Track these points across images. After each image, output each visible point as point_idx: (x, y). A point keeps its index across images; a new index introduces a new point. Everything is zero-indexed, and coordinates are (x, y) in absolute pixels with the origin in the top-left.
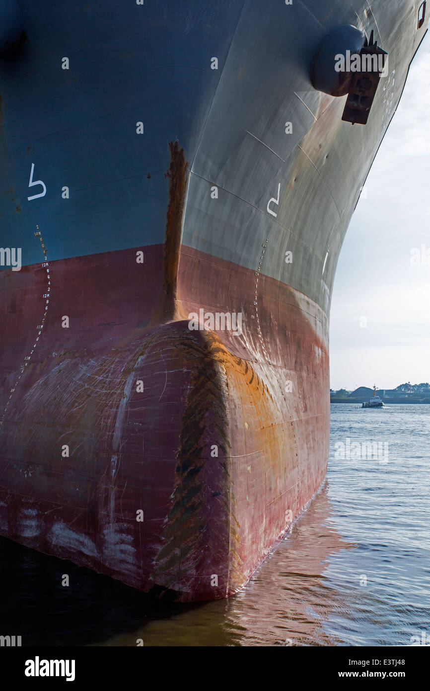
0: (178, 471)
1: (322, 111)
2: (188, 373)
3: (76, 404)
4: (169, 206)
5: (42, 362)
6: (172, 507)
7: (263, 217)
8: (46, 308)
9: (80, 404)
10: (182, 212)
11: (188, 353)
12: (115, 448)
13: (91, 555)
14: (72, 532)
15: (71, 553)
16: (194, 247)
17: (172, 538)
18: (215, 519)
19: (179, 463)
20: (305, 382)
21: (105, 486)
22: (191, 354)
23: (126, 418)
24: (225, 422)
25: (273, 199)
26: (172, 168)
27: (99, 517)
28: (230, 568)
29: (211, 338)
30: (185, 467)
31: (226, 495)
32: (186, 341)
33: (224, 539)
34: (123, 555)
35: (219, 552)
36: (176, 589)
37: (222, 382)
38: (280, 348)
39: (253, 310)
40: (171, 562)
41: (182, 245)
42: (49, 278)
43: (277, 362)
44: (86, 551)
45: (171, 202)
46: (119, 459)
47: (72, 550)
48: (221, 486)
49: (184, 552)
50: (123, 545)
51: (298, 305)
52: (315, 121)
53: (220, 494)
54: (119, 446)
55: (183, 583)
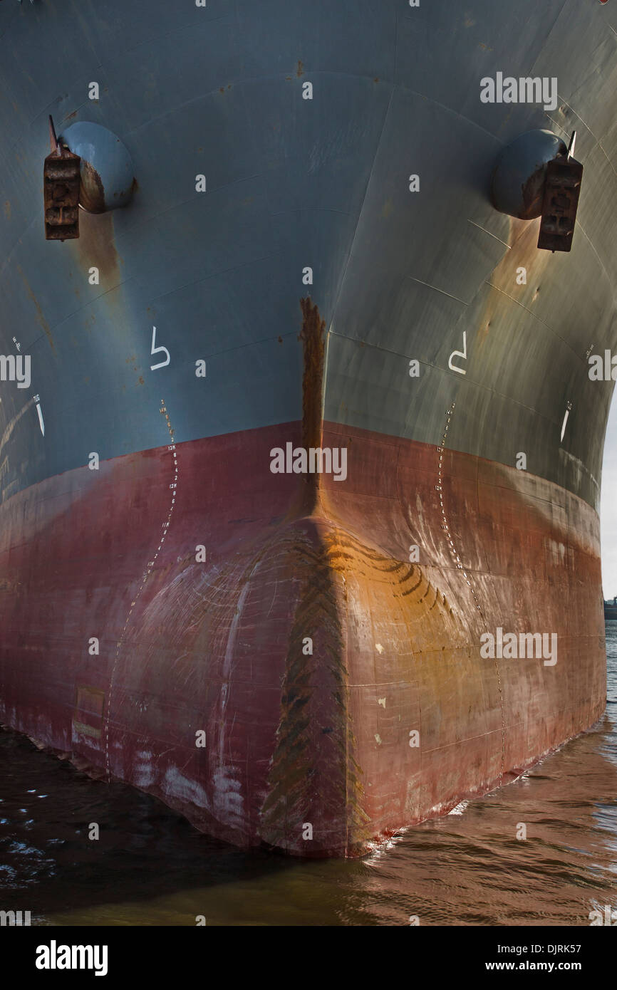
0: (283, 702)
1: (516, 237)
2: (297, 583)
3: (192, 621)
4: (305, 374)
5: (165, 569)
6: (277, 746)
7: (443, 375)
8: (173, 502)
9: (196, 621)
10: (321, 381)
11: (300, 559)
12: (225, 674)
13: (203, 807)
14: (184, 778)
15: (183, 804)
16: (342, 422)
17: (277, 784)
18: (326, 761)
19: (285, 691)
20: (529, 592)
21: (215, 722)
22: (303, 561)
23: (237, 636)
24: (340, 643)
25: (456, 353)
26: (305, 329)
27: (210, 759)
28: (349, 823)
29: (331, 540)
30: (291, 697)
31: (341, 732)
32: (300, 545)
33: (338, 786)
34: (232, 806)
35: (332, 802)
36: (284, 846)
37: (338, 595)
38: (479, 546)
39: (434, 498)
40: (277, 814)
41: (324, 421)
42: (176, 463)
43: (473, 565)
44: (198, 803)
45: (306, 369)
46: (228, 687)
47: (185, 802)
48: (333, 721)
49: (291, 801)
50: (231, 793)
51: (513, 486)
52: (507, 251)
53: (332, 731)
54: (229, 672)
55: (291, 839)
